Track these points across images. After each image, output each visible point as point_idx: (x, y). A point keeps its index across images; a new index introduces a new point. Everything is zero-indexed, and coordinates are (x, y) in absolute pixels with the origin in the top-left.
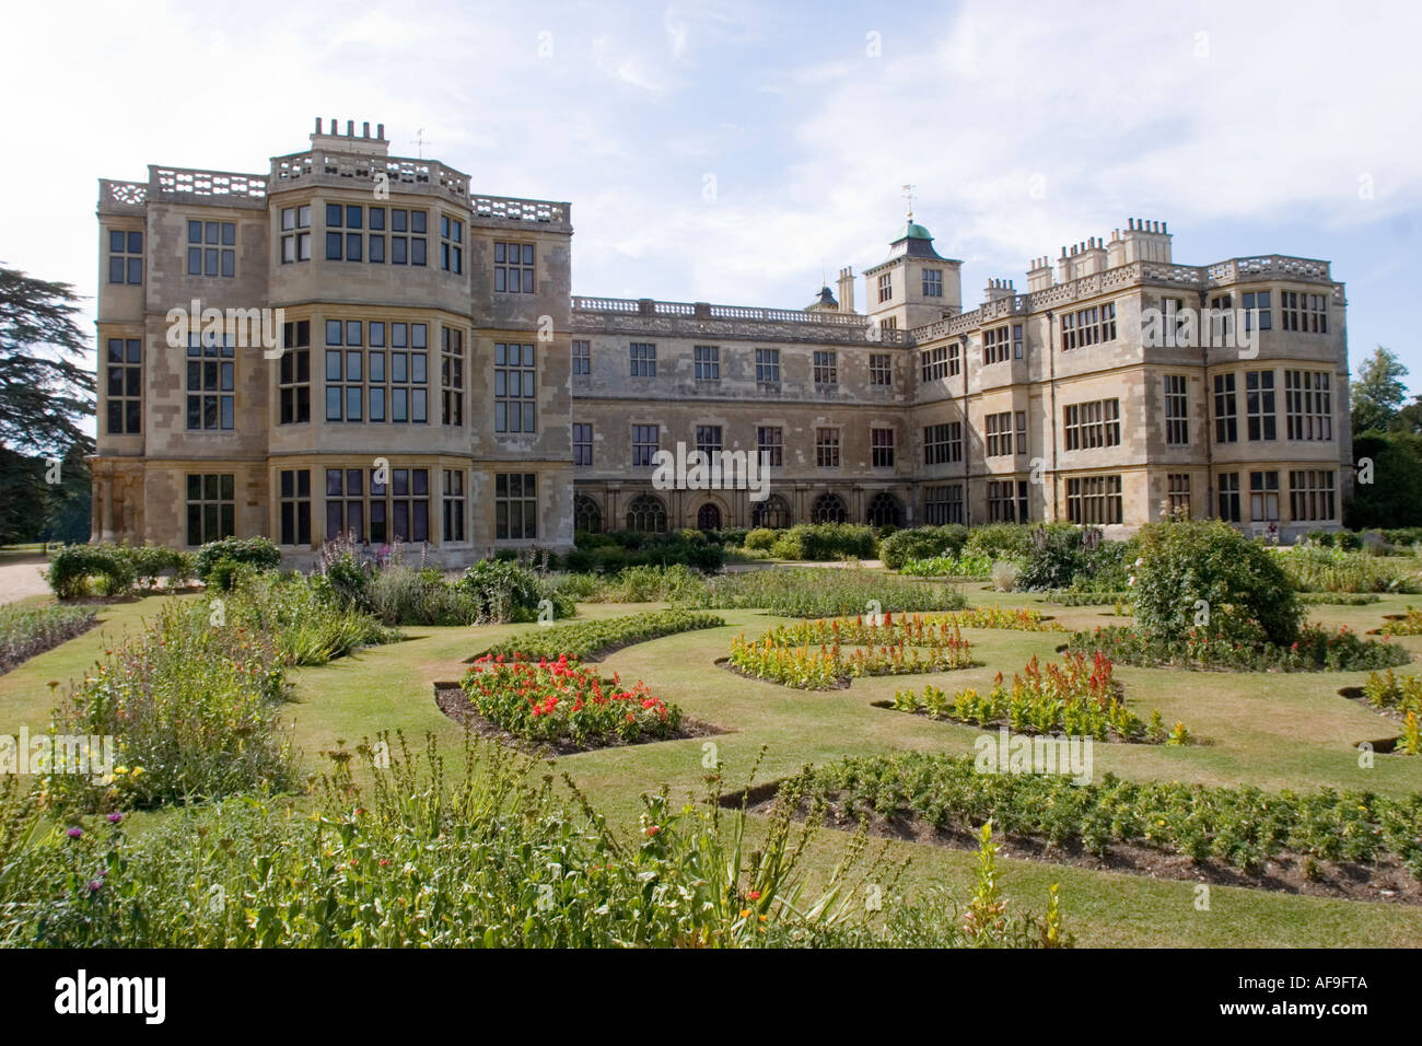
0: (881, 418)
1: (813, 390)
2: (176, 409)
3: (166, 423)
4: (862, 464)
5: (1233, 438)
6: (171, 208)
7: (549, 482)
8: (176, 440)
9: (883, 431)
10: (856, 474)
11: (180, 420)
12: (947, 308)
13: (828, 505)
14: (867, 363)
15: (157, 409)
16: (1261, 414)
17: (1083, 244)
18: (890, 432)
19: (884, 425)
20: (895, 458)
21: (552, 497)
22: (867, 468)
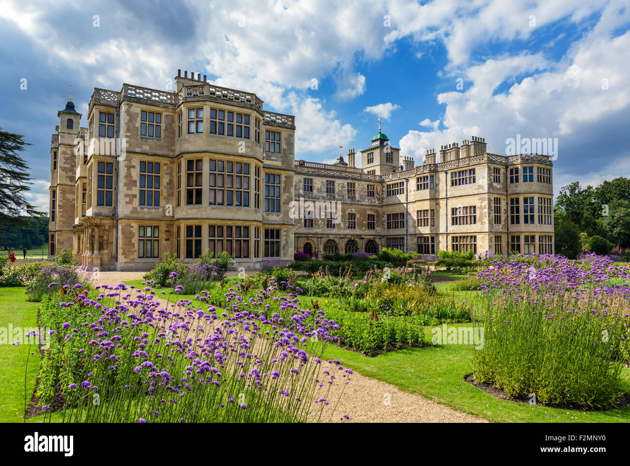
0: (371, 210)
1: (347, 198)
2: (135, 196)
3: (130, 202)
4: (364, 228)
5: (518, 222)
6: (134, 104)
7: (285, 233)
8: (135, 210)
9: (371, 215)
10: (361, 232)
11: (136, 201)
12: (395, 167)
13: (351, 244)
14: (366, 188)
15: (126, 196)
16: (529, 214)
17: (450, 145)
18: (374, 215)
19: (372, 213)
20: (375, 226)
21: (286, 240)
22: (365, 230)
